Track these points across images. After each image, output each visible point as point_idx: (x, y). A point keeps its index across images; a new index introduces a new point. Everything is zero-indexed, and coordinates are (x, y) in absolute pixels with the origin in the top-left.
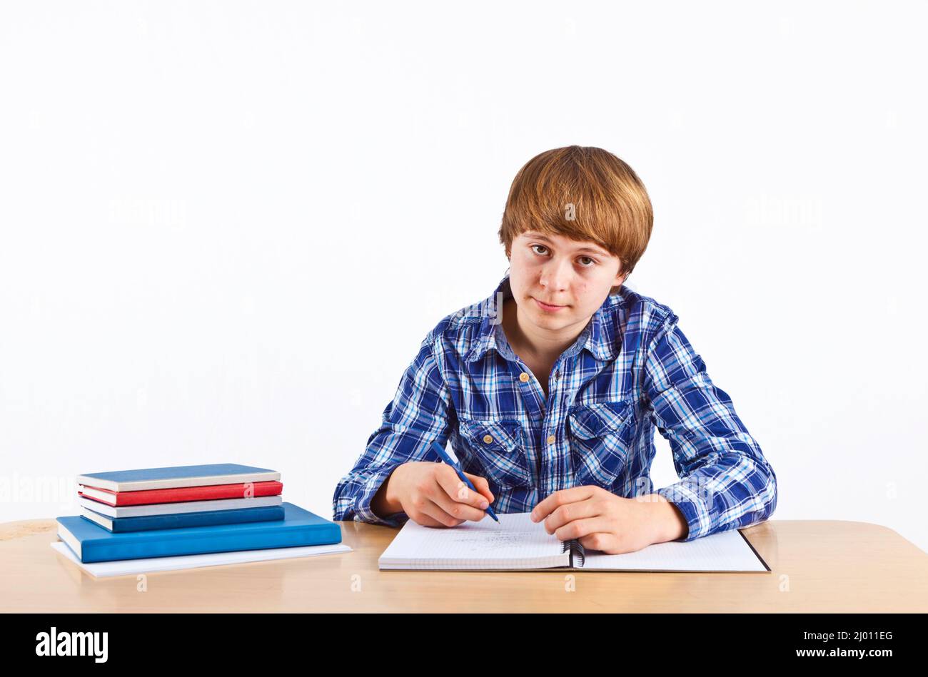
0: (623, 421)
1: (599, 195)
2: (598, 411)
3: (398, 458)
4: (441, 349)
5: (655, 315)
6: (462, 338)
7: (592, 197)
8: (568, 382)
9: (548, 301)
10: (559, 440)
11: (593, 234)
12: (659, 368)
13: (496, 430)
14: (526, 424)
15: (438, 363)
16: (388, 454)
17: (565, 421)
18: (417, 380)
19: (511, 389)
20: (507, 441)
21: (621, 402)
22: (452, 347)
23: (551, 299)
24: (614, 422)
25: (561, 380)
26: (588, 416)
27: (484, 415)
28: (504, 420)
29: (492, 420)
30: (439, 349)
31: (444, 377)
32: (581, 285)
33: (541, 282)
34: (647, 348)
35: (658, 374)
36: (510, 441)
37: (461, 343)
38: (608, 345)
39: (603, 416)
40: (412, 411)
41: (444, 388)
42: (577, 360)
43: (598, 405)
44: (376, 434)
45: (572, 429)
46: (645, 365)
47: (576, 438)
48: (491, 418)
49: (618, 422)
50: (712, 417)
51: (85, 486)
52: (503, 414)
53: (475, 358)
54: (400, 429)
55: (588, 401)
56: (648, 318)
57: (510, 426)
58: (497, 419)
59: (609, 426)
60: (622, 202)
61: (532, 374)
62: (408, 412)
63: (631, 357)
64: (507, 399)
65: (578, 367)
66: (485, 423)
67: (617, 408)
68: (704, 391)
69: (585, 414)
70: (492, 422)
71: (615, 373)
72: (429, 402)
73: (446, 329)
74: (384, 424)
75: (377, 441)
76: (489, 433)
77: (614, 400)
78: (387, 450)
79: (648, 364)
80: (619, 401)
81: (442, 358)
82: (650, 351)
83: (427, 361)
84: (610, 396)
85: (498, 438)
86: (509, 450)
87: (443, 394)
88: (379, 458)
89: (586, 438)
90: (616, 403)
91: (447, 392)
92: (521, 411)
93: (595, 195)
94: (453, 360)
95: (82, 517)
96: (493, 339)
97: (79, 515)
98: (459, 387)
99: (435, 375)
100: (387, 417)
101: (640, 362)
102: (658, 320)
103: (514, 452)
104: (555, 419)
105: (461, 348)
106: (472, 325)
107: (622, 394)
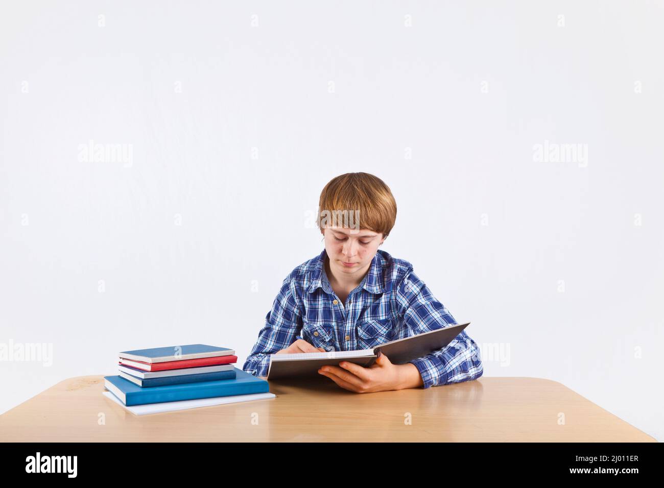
0: (387, 330)
1: (369, 205)
2: (373, 324)
3: (278, 345)
4: (294, 286)
5: (400, 271)
6: (306, 279)
7: (365, 206)
8: (355, 306)
9: (347, 262)
10: (351, 339)
11: (367, 226)
12: (404, 299)
13: (320, 329)
14: (335, 327)
15: (293, 293)
16: (272, 343)
17: (354, 328)
18: (282, 303)
19: (330, 308)
20: (326, 335)
21: (386, 319)
22: (300, 284)
23: (349, 261)
24: (383, 330)
25: (352, 304)
26: (368, 327)
27: (315, 321)
28: (325, 324)
29: (319, 323)
30: (293, 286)
31: (296, 301)
32: (363, 251)
33: (343, 252)
34: (396, 290)
35: (404, 302)
36: (327, 335)
37: (305, 282)
38: (379, 285)
39: (376, 327)
40: (280, 319)
41: (296, 307)
42: (360, 294)
43: (373, 321)
44: (264, 330)
45: (359, 333)
46: (396, 299)
47: (361, 339)
48: (318, 323)
49: (385, 330)
50: (431, 320)
51: (123, 359)
52: (325, 321)
53: (312, 291)
54: (276, 328)
55: (368, 319)
56: (396, 273)
57: (327, 327)
58: (321, 323)
59: (380, 333)
60: (381, 206)
61: (340, 301)
62: (278, 320)
63: (389, 295)
64: (327, 313)
65: (361, 298)
66: (315, 325)
67: (383, 323)
68: (426, 306)
69: (366, 326)
70: (318, 325)
71: (381, 304)
72: (287, 314)
73: (297, 274)
74: (267, 324)
75: (265, 335)
76: (317, 331)
77: (381, 318)
78: (271, 341)
79: (397, 298)
80: (384, 318)
81: (295, 290)
82: (397, 291)
83: (287, 292)
84: (379, 316)
85: (321, 334)
86: (327, 340)
87: (295, 310)
88: (268, 346)
89: (366, 339)
90: (383, 320)
91: (297, 309)
92: (334, 320)
93: (367, 205)
94: (300, 291)
95: (119, 376)
96: (320, 282)
97: (117, 375)
98: (303, 305)
99: (291, 300)
100: (268, 321)
101: (393, 297)
102: (402, 274)
103: (329, 341)
104: (349, 326)
105: (305, 285)
106: (311, 271)
107: (385, 315)
